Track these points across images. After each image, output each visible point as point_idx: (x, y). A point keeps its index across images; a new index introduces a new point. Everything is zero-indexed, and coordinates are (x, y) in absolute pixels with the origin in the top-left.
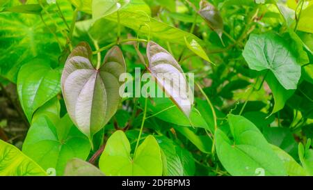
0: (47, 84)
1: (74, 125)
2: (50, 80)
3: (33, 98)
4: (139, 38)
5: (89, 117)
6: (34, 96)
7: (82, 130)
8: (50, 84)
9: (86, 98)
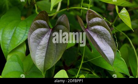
0: (18, 33)
1: (34, 63)
2: (20, 30)
4: (83, 7)
5: (44, 60)
6: (9, 41)
7: (39, 68)
8: (20, 33)
9: (43, 47)
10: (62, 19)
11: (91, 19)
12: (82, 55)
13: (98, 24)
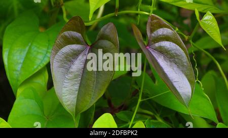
0: (35, 53)
2: (38, 48)
3: (19, 67)
4: (141, 10)
5: (76, 96)
6: (20, 66)
8: (38, 53)
9: (75, 76)
10: (108, 30)
11: (154, 30)
12: (140, 89)
13: (167, 38)
